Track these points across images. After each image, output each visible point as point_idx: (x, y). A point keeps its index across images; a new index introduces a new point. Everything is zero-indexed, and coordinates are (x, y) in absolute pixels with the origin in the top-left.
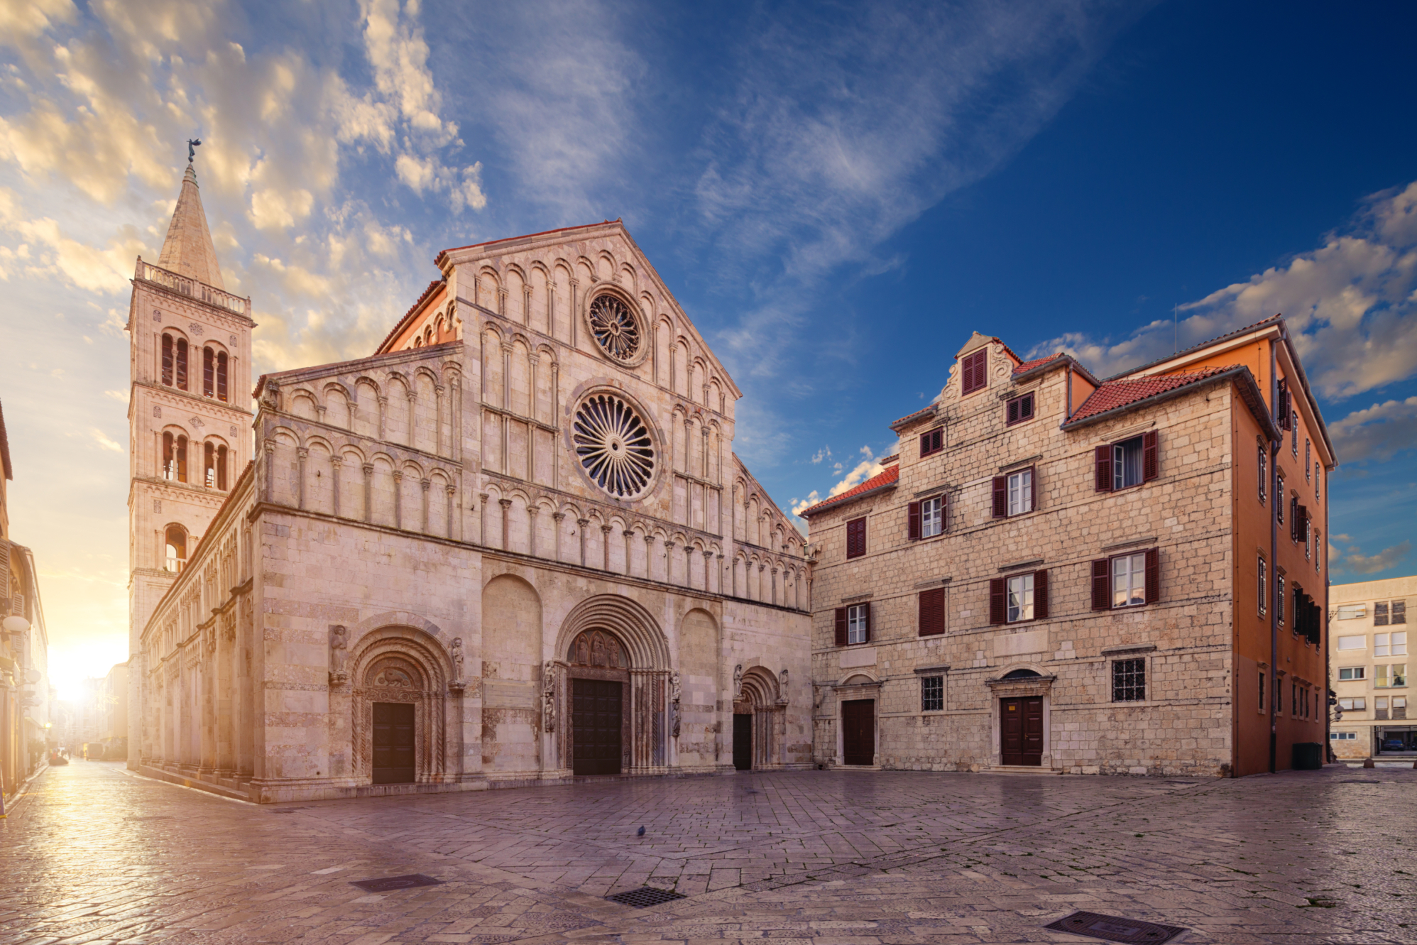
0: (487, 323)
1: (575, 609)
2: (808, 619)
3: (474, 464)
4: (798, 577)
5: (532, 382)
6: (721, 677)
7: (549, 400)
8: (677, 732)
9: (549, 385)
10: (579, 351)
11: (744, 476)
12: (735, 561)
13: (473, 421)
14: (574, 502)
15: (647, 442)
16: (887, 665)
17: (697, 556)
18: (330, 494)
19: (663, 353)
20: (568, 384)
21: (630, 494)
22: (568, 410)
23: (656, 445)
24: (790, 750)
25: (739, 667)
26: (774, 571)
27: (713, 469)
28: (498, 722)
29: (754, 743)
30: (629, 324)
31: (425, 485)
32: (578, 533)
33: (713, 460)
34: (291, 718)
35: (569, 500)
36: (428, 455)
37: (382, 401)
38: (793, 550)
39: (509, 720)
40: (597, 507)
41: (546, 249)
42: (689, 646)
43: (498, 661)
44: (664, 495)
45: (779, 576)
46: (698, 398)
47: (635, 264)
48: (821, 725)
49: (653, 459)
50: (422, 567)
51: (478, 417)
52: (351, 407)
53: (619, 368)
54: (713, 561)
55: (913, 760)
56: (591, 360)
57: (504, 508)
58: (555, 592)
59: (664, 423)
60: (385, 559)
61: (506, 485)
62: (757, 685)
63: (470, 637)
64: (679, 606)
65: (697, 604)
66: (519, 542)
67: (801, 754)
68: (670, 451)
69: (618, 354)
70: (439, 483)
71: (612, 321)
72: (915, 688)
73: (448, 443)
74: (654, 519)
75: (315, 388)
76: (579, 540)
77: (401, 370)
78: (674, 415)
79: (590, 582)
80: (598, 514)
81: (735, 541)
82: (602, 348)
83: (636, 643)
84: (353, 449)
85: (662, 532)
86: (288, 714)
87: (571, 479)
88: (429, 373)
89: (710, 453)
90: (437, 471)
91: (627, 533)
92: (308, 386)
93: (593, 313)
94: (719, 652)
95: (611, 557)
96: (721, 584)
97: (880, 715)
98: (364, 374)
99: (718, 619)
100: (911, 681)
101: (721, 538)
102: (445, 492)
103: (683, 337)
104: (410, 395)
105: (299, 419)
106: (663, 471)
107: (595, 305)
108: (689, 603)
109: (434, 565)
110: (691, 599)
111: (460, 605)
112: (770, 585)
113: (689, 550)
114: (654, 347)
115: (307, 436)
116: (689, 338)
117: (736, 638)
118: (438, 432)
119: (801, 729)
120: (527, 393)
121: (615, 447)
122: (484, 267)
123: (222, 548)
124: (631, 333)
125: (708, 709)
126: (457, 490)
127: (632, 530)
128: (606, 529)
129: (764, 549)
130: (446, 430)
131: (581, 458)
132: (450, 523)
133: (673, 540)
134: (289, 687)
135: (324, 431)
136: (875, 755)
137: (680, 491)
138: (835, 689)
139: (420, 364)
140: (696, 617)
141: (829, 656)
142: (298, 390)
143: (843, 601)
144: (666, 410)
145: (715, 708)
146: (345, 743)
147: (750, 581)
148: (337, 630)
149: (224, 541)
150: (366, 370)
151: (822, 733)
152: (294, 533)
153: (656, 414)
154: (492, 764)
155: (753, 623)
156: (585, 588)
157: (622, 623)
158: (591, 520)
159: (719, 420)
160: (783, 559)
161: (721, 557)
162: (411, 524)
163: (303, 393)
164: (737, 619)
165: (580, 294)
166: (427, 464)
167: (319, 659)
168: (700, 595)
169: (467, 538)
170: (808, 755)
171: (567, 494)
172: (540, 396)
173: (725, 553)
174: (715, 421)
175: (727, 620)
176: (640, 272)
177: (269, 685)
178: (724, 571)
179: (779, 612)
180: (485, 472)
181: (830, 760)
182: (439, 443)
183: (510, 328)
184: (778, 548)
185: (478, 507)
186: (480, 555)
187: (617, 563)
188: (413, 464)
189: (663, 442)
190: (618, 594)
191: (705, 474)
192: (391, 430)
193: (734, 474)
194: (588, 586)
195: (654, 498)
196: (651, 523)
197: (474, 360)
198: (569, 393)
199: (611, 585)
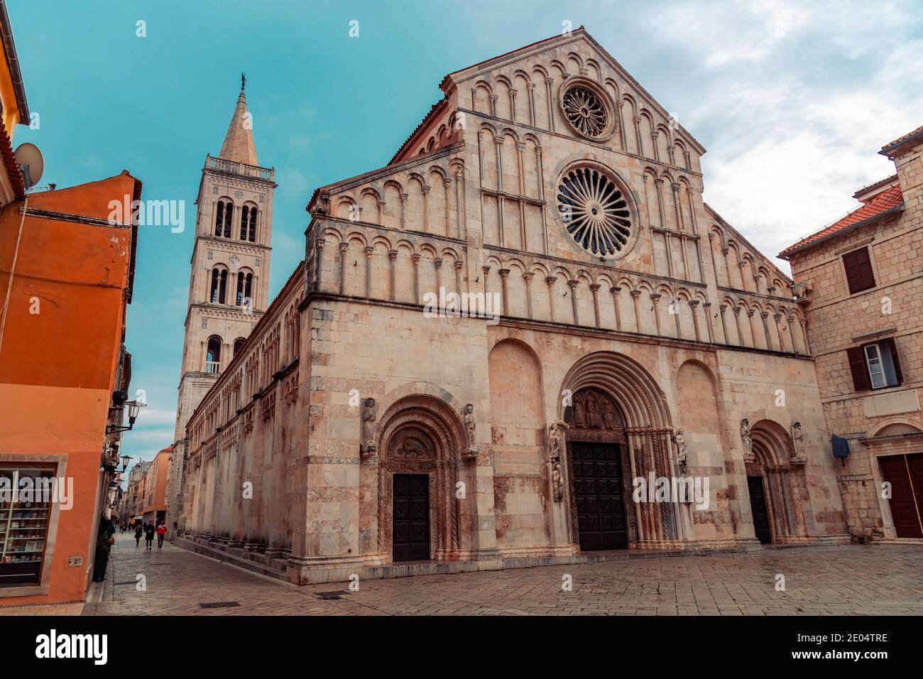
0: (482, 124)
1: (572, 368)
2: (810, 364)
3: (477, 241)
4: (791, 320)
5: (521, 167)
7: (536, 178)
9: (534, 166)
10: (557, 135)
12: (722, 310)
13: (474, 205)
14: (564, 265)
15: (623, 204)
17: (683, 307)
18: (363, 279)
19: (629, 125)
20: (550, 163)
21: (612, 253)
22: (553, 185)
23: (632, 206)
26: (764, 315)
27: (687, 221)
28: (507, 492)
30: (596, 107)
31: (438, 264)
32: (569, 294)
33: (686, 213)
35: (559, 264)
36: (439, 238)
38: (778, 291)
39: (517, 489)
40: (584, 268)
41: (526, 60)
43: (504, 426)
44: (644, 250)
45: (771, 320)
46: (665, 159)
50: (437, 338)
51: (479, 201)
52: (380, 206)
53: (591, 143)
54: (700, 310)
56: (568, 141)
57: (503, 277)
58: (553, 353)
59: (638, 186)
60: (406, 333)
61: (504, 256)
63: (480, 403)
64: (672, 359)
65: (690, 355)
66: (517, 308)
67: (832, 525)
68: (645, 210)
69: (589, 132)
70: (448, 262)
71: (582, 107)
73: (455, 225)
74: (637, 273)
75: (354, 194)
76: (570, 301)
77: (418, 170)
78: (645, 177)
79: (584, 341)
80: (585, 274)
81: (718, 288)
82: (576, 129)
83: (630, 401)
84: (381, 240)
85: (646, 285)
87: (559, 244)
88: (439, 170)
89: (683, 206)
90: (447, 251)
91: (614, 290)
92: (349, 194)
93: (566, 103)
94: (719, 406)
95: (601, 313)
96: (711, 333)
98: (390, 178)
99: (713, 371)
101: (705, 286)
102: (453, 268)
103: (645, 110)
104: (424, 188)
105: (342, 221)
106: (641, 228)
107: (567, 97)
109: (447, 335)
111: (470, 371)
112: (763, 330)
113: (674, 301)
114: (620, 122)
115: (347, 234)
116: (651, 110)
117: (736, 389)
118: (447, 218)
120: (517, 175)
121: (594, 212)
122: (479, 82)
124: (599, 114)
126: (463, 267)
127: (618, 287)
128: (594, 288)
129: (750, 293)
130: (453, 215)
131: (566, 225)
133: (658, 293)
134: (328, 461)
135: (360, 227)
137: (659, 246)
139: (432, 163)
140: (689, 369)
142: (342, 197)
144: (637, 174)
147: (742, 327)
148: (368, 403)
150: (390, 175)
152: (336, 317)
153: (629, 178)
155: (751, 371)
156: (580, 348)
157: (616, 381)
158: (580, 281)
160: (771, 302)
161: (706, 305)
163: (345, 199)
164: (734, 369)
165: (554, 89)
167: (352, 433)
168: (691, 345)
171: (557, 259)
172: (528, 176)
173: (711, 301)
175: (724, 371)
176: (602, 65)
177: (312, 459)
178: (713, 319)
179: (777, 357)
180: (486, 247)
182: (448, 226)
183: (501, 125)
184: (764, 291)
185: (481, 278)
186: (485, 322)
187: (607, 321)
188: (428, 247)
189: (638, 202)
190: (612, 350)
191: (681, 227)
192: (410, 220)
193: (708, 224)
194: (582, 345)
195: (635, 255)
196: (636, 278)
197: (474, 155)
198: (552, 171)
199: (604, 342)
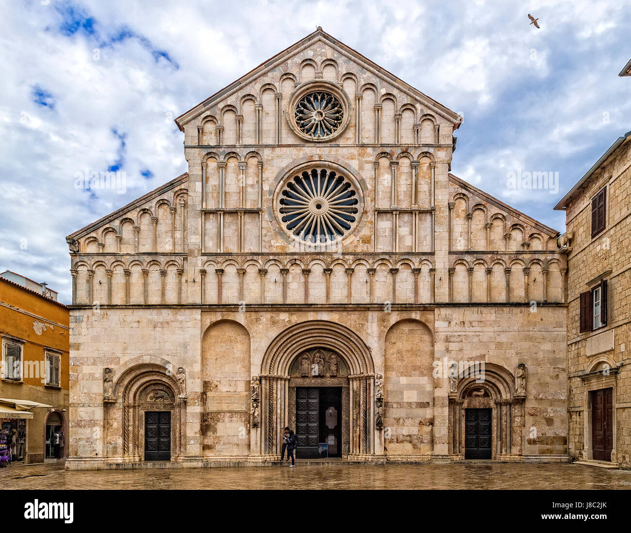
0: (207, 154)
3: (196, 251)
4: (546, 271)
7: (256, 190)
8: (380, 425)
9: (256, 179)
11: (464, 191)
12: (451, 272)
13: (196, 223)
14: (276, 258)
15: (352, 194)
16: (623, 347)
17: (405, 275)
18: (107, 292)
19: (368, 116)
22: (272, 192)
24: (532, 442)
26: (508, 270)
27: (424, 195)
28: (218, 421)
31: (163, 273)
32: (281, 280)
33: (425, 188)
34: (83, 423)
35: (271, 257)
37: (137, 229)
38: (537, 245)
39: (227, 419)
40: (296, 257)
41: (254, 83)
43: (218, 380)
44: (365, 232)
45: (517, 274)
46: (407, 139)
48: (574, 416)
50: (159, 325)
51: (200, 220)
52: (120, 239)
53: (318, 145)
54: (425, 275)
57: (218, 275)
58: (261, 326)
59: (367, 173)
60: (136, 325)
61: (220, 259)
63: (192, 366)
64: (383, 320)
65: (405, 316)
66: (229, 297)
67: (549, 447)
68: (372, 195)
69: (323, 134)
70: (172, 271)
73: (179, 242)
74: (355, 254)
75: (98, 234)
76: (281, 285)
77: (146, 206)
78: (377, 163)
79: (292, 315)
80: (298, 262)
81: (451, 253)
82: (304, 135)
83: (351, 356)
84: (119, 263)
85: (364, 262)
86: (81, 421)
87: (273, 242)
88: (166, 202)
89: (422, 182)
90: (171, 263)
91: (327, 271)
92: (93, 234)
93: (299, 111)
94: (434, 354)
95: (311, 292)
96: (433, 294)
97: (617, 405)
98: (124, 217)
99: (430, 326)
101: (432, 254)
102: (177, 274)
105: (88, 255)
106: (365, 212)
107: (301, 105)
109: (168, 323)
110: (397, 312)
111: (185, 346)
112: (502, 284)
114: (356, 115)
115: (93, 263)
117: (452, 339)
120: (238, 191)
122: (205, 118)
124: (337, 112)
125: (423, 405)
126: (185, 271)
127: (331, 267)
128: (306, 272)
129: (492, 253)
130: (178, 235)
132: (179, 293)
133: (375, 266)
134: (82, 405)
135: (102, 257)
137: (385, 224)
138: (583, 379)
139: (159, 198)
140: (407, 327)
141: (580, 345)
142: (89, 238)
143: (588, 284)
144: (368, 162)
145: (431, 404)
146: (118, 437)
147: (474, 285)
148: (108, 371)
150: (125, 214)
151: (575, 426)
152: (85, 320)
153: (356, 168)
154: (214, 450)
156: (285, 320)
157: (334, 341)
158: (292, 268)
160: (520, 257)
161: (433, 270)
162: (154, 300)
163: (92, 239)
164: (453, 323)
166: (163, 260)
167: (97, 388)
169: (190, 301)
170: (561, 447)
171: (269, 254)
172: (249, 190)
173: (438, 266)
174: (426, 153)
175: (440, 325)
177: (72, 405)
178: (437, 282)
179: (514, 309)
180: (203, 254)
181: (580, 453)
182: (174, 244)
183: (224, 151)
184: (515, 248)
185: (198, 280)
186: (200, 311)
187: (317, 295)
189: (365, 188)
190: (318, 319)
191: (413, 203)
192: (142, 245)
193: (450, 194)
194: (289, 318)
195: (354, 237)
196: (351, 257)
197: (197, 183)
198: (271, 180)
199: (312, 313)
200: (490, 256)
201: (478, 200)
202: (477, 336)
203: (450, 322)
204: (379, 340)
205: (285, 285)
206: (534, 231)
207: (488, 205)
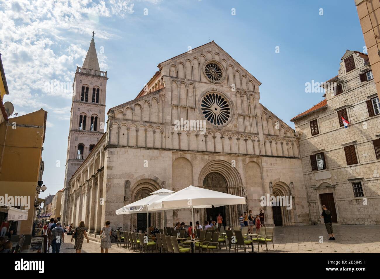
0: (173, 80)
1: (204, 167)
2: (299, 161)
3: (169, 123)
4: (293, 145)
5: (187, 95)
6: (264, 188)
7: (193, 99)
9: (192, 94)
10: (202, 82)
11: (265, 111)
12: (265, 142)
13: (168, 110)
15: (227, 106)
16: (336, 178)
17: (250, 142)
18: (126, 139)
19: (231, 76)
20: (199, 93)
21: (222, 124)
22: (199, 101)
23: (230, 106)
24: (299, 216)
25: (271, 183)
26: (282, 144)
27: (253, 111)
28: (178, 210)
29: (283, 214)
30: (218, 70)
31: (154, 132)
32: (204, 140)
33: (252, 107)
34: (113, 213)
36: (155, 123)
37: (142, 109)
38: (289, 134)
40: (210, 130)
41: (190, 55)
42: (249, 176)
43: (178, 188)
44: (235, 122)
45: (285, 145)
46: (245, 87)
47: (219, 52)
48: (312, 204)
49: (230, 111)
50: (153, 158)
51: (170, 109)
52: (133, 113)
53: (215, 84)
54: (256, 143)
55: (355, 220)
56: (206, 84)
57: (179, 135)
58: (197, 161)
59: (233, 99)
60: (142, 157)
62: (281, 189)
63: (169, 180)
64: (244, 161)
65: (251, 160)
66: (184, 146)
67: (304, 218)
68: (236, 107)
69: (215, 80)
70: (158, 132)
71: (212, 71)
72: (350, 187)
73: (161, 118)
74: (231, 131)
75: (124, 110)
76: (205, 142)
77: (147, 99)
78: (236, 95)
79: (209, 156)
80: (211, 133)
81: (264, 134)
82: (209, 79)
84: (134, 125)
85: (235, 135)
86: (112, 211)
88: (155, 98)
89: (251, 105)
90: (158, 127)
91: (222, 138)
92: (122, 110)
93: (206, 70)
94: (262, 177)
95: (217, 147)
96: (260, 151)
97: (337, 200)
98: (137, 103)
99: (260, 164)
100: (348, 184)
101: (258, 134)
102: (160, 133)
103: (237, 70)
104: (150, 106)
105: (119, 119)
106: (234, 114)
107: (207, 67)
108: (248, 160)
109: (157, 157)
110: (248, 158)
111: (165, 170)
112: (281, 149)
113: (246, 140)
114: (227, 75)
115: (120, 124)
116: (240, 70)
117: (269, 171)
118: (158, 115)
119: (303, 207)
120: (186, 98)
121: (216, 109)
123: (95, 156)
124: (219, 72)
125: (260, 201)
126: (164, 132)
127: (224, 136)
128: (214, 137)
129: (276, 136)
130: (161, 114)
131: (204, 115)
132: (162, 143)
133: (239, 138)
134: (112, 202)
135: (126, 121)
136: (338, 218)
137: (241, 120)
138: (316, 189)
139: (153, 97)
140: (251, 164)
141: (311, 175)
142: (119, 111)
143: (313, 152)
144: (233, 94)
147: (272, 148)
148: (127, 182)
149: (96, 154)
150: (137, 101)
151: (313, 208)
152: (116, 153)
153: (230, 96)
155: (275, 165)
156: (208, 159)
157: (222, 169)
158: (208, 135)
159: (253, 94)
160: (285, 138)
161: (259, 141)
162: (150, 145)
163: (120, 112)
165: (201, 65)
166: (154, 126)
167: (122, 192)
168: (252, 156)
169: (167, 147)
170: (308, 218)
172: (190, 98)
173: (261, 139)
175: (264, 164)
176: (221, 54)
177: (107, 202)
178: (261, 146)
179: (286, 159)
180: (173, 125)
181: (318, 220)
182: (158, 119)
183: (180, 80)
184: (282, 134)
185: (170, 137)
186: (172, 152)
187: (219, 149)
188: (151, 127)
189: (233, 105)
190: (220, 159)
191: (250, 113)
192: (144, 117)
193: (261, 111)
194: (209, 158)
195: (231, 124)
196: (231, 133)
197: (169, 92)
198: (199, 95)
199: (217, 156)
200: (276, 137)
201: (270, 115)
202: (276, 170)
203: (267, 164)
204: (243, 170)
205: (206, 142)
206: (288, 129)
207: (273, 117)
